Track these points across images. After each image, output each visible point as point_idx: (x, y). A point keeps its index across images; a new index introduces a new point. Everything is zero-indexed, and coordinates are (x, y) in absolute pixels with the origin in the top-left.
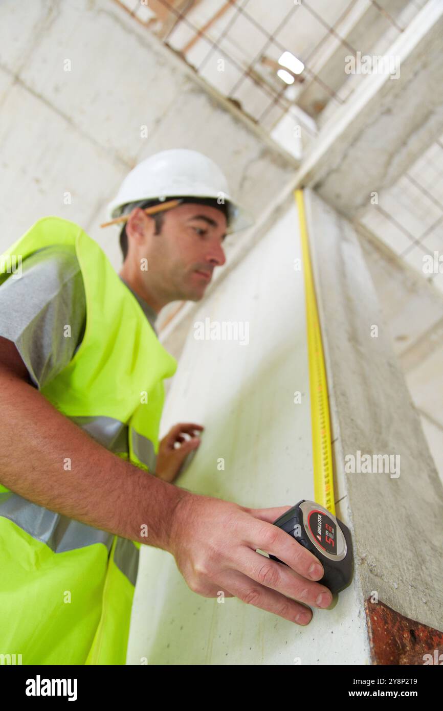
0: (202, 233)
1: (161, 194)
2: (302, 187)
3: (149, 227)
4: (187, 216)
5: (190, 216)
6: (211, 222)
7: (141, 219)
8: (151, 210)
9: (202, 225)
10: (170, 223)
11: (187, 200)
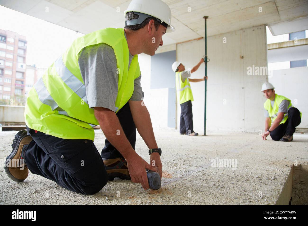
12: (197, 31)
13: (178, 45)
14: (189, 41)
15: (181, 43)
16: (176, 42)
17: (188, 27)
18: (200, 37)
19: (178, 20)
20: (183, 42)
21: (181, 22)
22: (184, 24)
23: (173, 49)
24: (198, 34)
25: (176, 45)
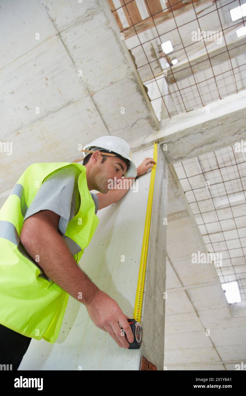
0: (117, 170)
1: (111, 150)
2: (157, 142)
3: (100, 159)
4: (115, 162)
5: (117, 162)
6: (123, 168)
7: (98, 155)
8: (103, 153)
9: (118, 167)
10: (108, 161)
11: (119, 156)
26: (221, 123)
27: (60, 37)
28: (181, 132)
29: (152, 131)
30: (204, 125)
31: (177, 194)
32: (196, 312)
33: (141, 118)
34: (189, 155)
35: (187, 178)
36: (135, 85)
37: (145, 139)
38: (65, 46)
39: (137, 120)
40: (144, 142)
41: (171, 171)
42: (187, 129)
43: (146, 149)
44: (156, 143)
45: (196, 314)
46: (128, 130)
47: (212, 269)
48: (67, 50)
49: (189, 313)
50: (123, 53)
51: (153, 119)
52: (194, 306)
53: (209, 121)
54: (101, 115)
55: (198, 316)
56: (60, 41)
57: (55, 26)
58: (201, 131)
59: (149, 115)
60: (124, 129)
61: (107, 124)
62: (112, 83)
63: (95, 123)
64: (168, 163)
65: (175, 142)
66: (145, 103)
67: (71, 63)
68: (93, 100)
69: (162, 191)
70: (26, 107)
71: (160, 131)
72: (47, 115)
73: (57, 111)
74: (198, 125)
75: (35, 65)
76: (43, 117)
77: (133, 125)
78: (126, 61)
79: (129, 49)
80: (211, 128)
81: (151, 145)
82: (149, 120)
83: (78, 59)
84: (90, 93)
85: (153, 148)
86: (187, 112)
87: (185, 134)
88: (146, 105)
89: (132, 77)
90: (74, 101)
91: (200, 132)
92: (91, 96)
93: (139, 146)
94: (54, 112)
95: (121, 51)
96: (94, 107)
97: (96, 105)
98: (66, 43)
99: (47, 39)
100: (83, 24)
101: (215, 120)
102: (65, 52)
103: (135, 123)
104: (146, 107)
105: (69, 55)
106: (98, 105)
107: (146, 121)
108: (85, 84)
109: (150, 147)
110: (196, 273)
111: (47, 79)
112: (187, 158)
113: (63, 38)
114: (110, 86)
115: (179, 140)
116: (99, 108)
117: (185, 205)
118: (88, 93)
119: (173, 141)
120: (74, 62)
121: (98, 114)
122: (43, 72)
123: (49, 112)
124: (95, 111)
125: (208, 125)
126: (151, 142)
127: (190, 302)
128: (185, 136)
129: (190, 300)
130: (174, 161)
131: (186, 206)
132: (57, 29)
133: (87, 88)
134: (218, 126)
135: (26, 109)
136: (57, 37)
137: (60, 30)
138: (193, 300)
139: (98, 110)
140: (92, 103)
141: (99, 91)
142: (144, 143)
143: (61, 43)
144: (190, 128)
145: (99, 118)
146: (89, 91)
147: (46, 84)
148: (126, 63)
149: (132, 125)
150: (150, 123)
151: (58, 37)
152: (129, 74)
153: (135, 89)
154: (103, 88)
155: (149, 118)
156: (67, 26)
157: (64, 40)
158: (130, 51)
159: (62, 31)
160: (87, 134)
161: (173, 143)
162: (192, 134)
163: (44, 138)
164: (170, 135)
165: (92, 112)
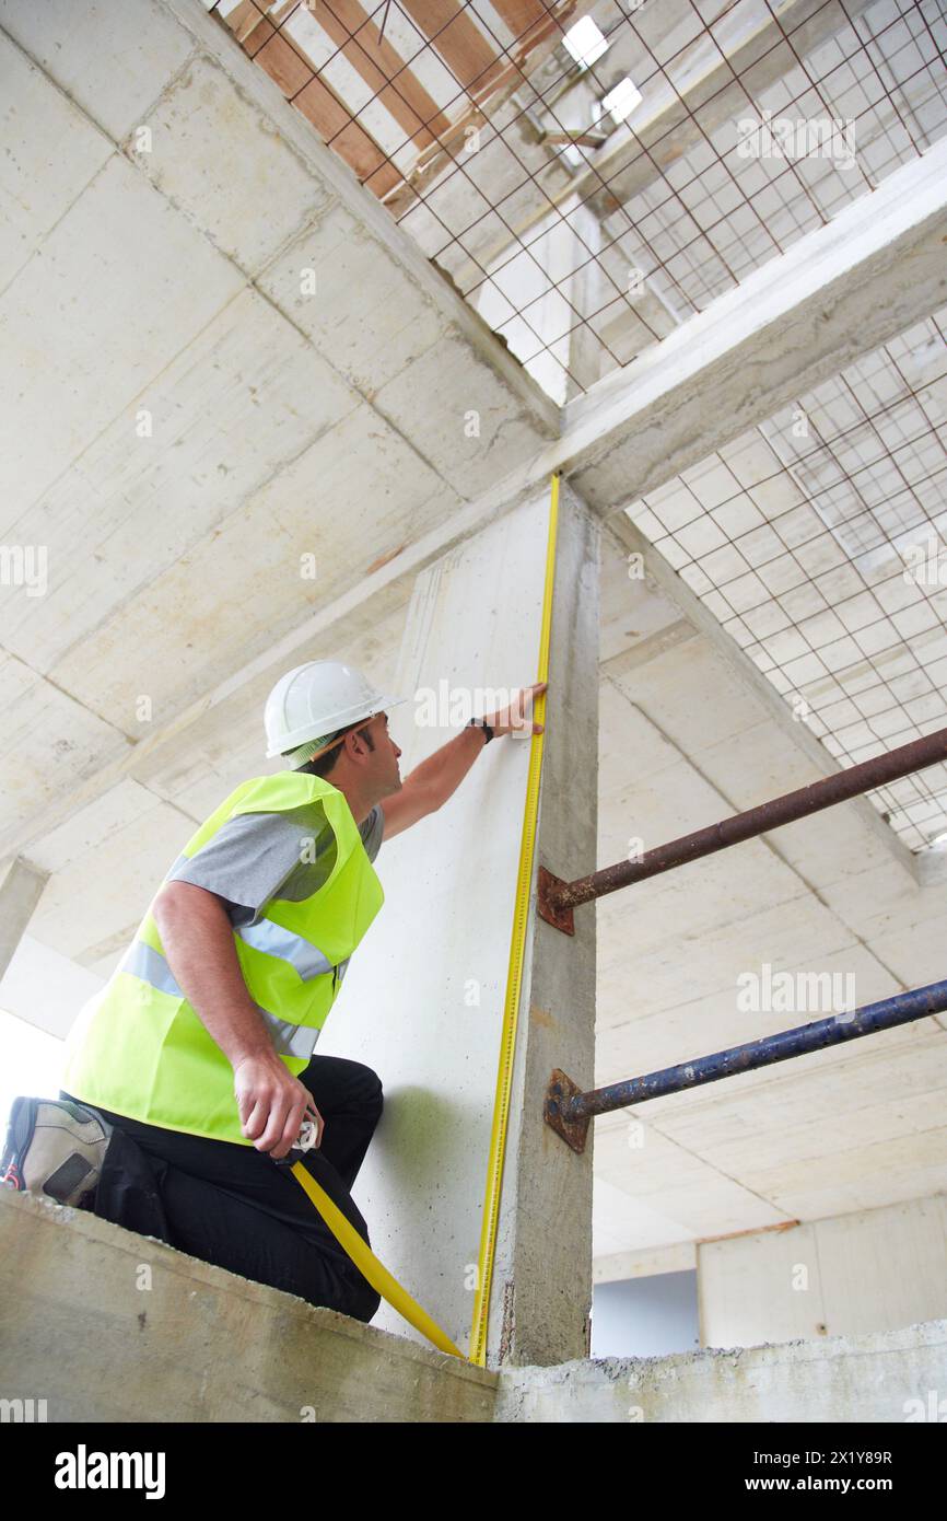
2: (559, 472)
12: (774, 1198)
13: (705, 1248)
14: (747, 1233)
15: (713, 1241)
16: (696, 1236)
17: (741, 1185)
18: (786, 1219)
19: (704, 1161)
20: (722, 1238)
21: (714, 1168)
22: (725, 1175)
23: (685, 1263)
24: (780, 1210)
25: (694, 1247)
26: (695, 391)
27: (259, 289)
28: (608, 437)
29: (545, 444)
30: (656, 406)
31: (649, 585)
32: (814, 891)
33: (508, 421)
34: (645, 485)
35: (670, 534)
36: (466, 350)
37: (529, 470)
38: (276, 306)
39: (498, 429)
40: (527, 481)
41: (615, 534)
42: (618, 427)
43: (534, 499)
44: (556, 476)
45: (814, 899)
46: (484, 458)
47: (811, 760)
48: (282, 312)
49: (796, 898)
50: (415, 285)
51: (537, 415)
52: (800, 876)
53: (666, 395)
54: (406, 439)
55: (825, 904)
56: (260, 298)
57: (240, 268)
58: (653, 422)
59: (524, 408)
60: (472, 457)
61: (428, 457)
62: (411, 359)
63: (398, 461)
64: (601, 517)
65: (599, 463)
66: (504, 383)
67: (300, 340)
68: (377, 410)
69: (577, 598)
70: (221, 467)
71: (563, 439)
72: (276, 473)
73: (297, 458)
74: (643, 410)
75: (216, 366)
76: (268, 481)
77: (492, 443)
78: (429, 301)
79: (431, 257)
80: (677, 409)
81: (545, 486)
82: (528, 422)
83: (313, 326)
84: (365, 397)
85: (549, 492)
86: (623, 366)
87: (618, 439)
88: (508, 388)
89: (454, 333)
90: (332, 423)
91: (652, 426)
92: (371, 403)
93: (519, 494)
94: (292, 461)
95: (410, 281)
96: (385, 424)
97: (387, 419)
98: (276, 299)
99: (229, 303)
100: (303, 248)
101: (679, 387)
102: (279, 319)
103: (497, 437)
104: (511, 393)
105: (290, 321)
106: (394, 418)
107: (520, 426)
108: (347, 379)
109: (545, 491)
110: (773, 777)
111: (254, 391)
112: (641, 492)
113: (266, 290)
114: (408, 366)
115: (607, 455)
116: (396, 425)
117: (679, 608)
118: (360, 397)
119: (594, 463)
120: (307, 333)
121: (399, 438)
122: (239, 377)
123: (280, 463)
124: (389, 433)
125: (666, 405)
126: (544, 478)
127: (785, 866)
128: (621, 443)
129: (783, 858)
130: (614, 507)
131: (682, 609)
132: (246, 275)
133: (355, 387)
134: (690, 399)
135: (222, 471)
136: (249, 291)
137: (254, 275)
138: (791, 857)
139: (396, 430)
140: (378, 417)
141: (385, 385)
142: (527, 485)
143: (264, 302)
144: (626, 421)
145: (404, 448)
146: (361, 392)
147: (255, 402)
148: (430, 306)
149: (488, 442)
150: (532, 426)
151: (253, 290)
152: (444, 329)
153: (471, 360)
154: (395, 376)
155: (525, 416)
156: (267, 260)
157: (269, 294)
158: (432, 261)
159: (259, 275)
160: (388, 492)
161: (596, 467)
162: (636, 434)
163: (284, 530)
164: (583, 452)
165: (384, 438)
